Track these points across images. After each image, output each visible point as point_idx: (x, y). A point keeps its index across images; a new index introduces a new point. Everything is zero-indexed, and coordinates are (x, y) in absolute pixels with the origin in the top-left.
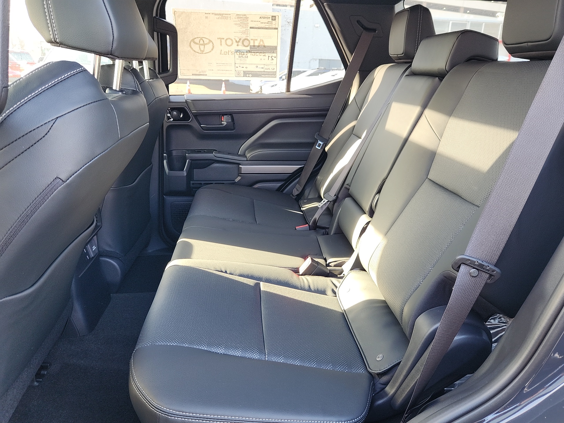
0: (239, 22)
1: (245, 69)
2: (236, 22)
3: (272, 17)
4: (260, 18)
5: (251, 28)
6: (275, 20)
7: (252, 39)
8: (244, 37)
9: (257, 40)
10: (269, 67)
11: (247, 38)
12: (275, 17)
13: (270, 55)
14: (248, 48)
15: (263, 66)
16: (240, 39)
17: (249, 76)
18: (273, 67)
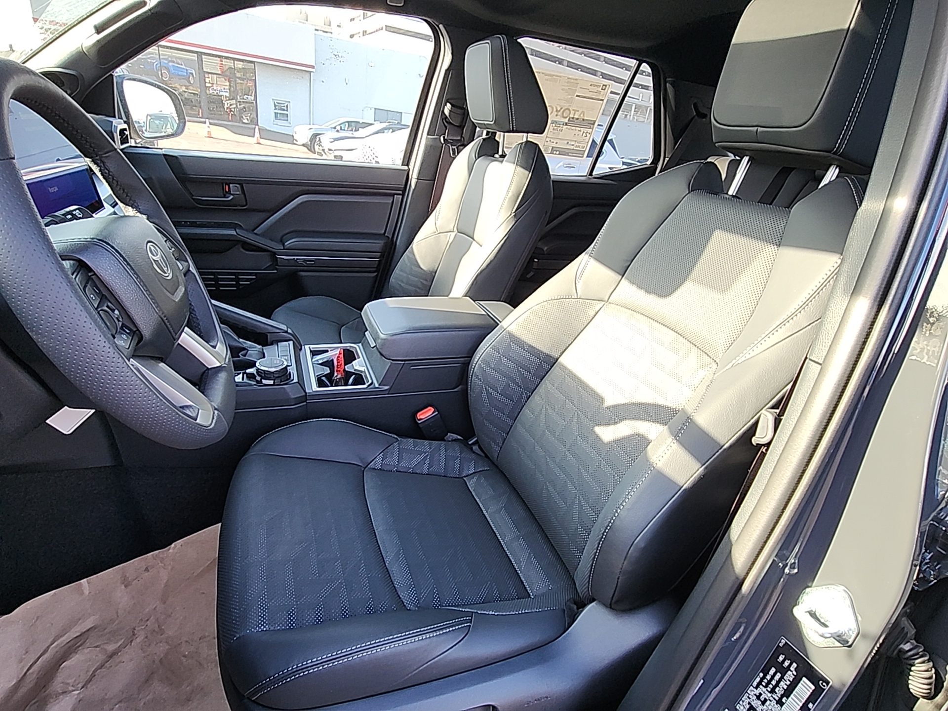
0: (567, 88)
1: (554, 145)
2: (563, 87)
3: (603, 85)
4: (591, 85)
5: (577, 96)
6: (604, 89)
7: (573, 110)
8: (566, 106)
9: (578, 111)
10: (579, 145)
11: (569, 107)
12: (606, 86)
13: (586, 130)
14: (567, 121)
15: (573, 143)
16: (561, 109)
17: (556, 154)
18: (583, 145)
